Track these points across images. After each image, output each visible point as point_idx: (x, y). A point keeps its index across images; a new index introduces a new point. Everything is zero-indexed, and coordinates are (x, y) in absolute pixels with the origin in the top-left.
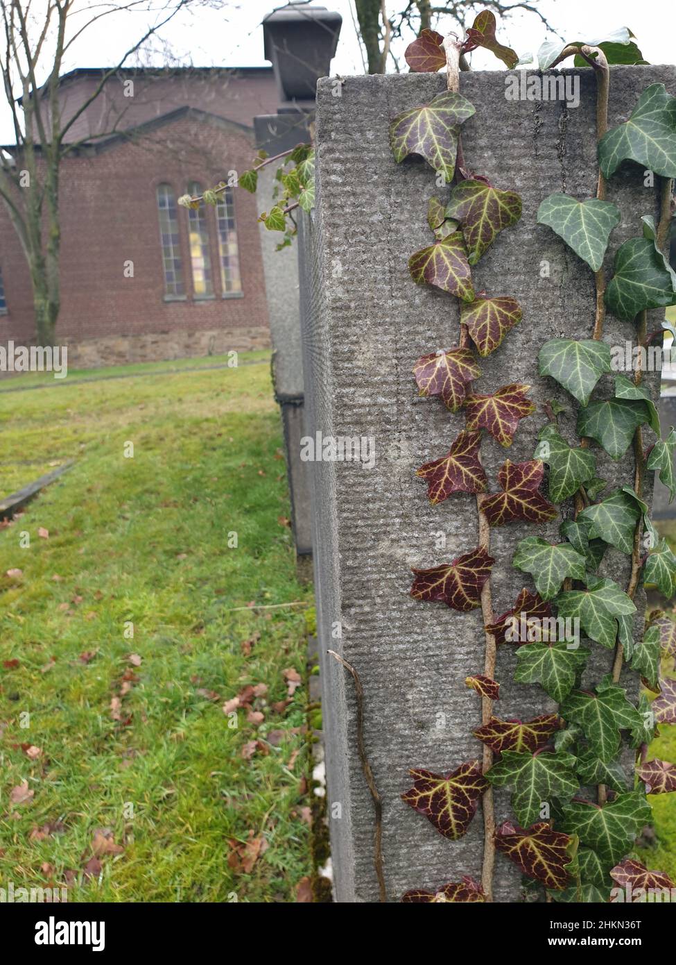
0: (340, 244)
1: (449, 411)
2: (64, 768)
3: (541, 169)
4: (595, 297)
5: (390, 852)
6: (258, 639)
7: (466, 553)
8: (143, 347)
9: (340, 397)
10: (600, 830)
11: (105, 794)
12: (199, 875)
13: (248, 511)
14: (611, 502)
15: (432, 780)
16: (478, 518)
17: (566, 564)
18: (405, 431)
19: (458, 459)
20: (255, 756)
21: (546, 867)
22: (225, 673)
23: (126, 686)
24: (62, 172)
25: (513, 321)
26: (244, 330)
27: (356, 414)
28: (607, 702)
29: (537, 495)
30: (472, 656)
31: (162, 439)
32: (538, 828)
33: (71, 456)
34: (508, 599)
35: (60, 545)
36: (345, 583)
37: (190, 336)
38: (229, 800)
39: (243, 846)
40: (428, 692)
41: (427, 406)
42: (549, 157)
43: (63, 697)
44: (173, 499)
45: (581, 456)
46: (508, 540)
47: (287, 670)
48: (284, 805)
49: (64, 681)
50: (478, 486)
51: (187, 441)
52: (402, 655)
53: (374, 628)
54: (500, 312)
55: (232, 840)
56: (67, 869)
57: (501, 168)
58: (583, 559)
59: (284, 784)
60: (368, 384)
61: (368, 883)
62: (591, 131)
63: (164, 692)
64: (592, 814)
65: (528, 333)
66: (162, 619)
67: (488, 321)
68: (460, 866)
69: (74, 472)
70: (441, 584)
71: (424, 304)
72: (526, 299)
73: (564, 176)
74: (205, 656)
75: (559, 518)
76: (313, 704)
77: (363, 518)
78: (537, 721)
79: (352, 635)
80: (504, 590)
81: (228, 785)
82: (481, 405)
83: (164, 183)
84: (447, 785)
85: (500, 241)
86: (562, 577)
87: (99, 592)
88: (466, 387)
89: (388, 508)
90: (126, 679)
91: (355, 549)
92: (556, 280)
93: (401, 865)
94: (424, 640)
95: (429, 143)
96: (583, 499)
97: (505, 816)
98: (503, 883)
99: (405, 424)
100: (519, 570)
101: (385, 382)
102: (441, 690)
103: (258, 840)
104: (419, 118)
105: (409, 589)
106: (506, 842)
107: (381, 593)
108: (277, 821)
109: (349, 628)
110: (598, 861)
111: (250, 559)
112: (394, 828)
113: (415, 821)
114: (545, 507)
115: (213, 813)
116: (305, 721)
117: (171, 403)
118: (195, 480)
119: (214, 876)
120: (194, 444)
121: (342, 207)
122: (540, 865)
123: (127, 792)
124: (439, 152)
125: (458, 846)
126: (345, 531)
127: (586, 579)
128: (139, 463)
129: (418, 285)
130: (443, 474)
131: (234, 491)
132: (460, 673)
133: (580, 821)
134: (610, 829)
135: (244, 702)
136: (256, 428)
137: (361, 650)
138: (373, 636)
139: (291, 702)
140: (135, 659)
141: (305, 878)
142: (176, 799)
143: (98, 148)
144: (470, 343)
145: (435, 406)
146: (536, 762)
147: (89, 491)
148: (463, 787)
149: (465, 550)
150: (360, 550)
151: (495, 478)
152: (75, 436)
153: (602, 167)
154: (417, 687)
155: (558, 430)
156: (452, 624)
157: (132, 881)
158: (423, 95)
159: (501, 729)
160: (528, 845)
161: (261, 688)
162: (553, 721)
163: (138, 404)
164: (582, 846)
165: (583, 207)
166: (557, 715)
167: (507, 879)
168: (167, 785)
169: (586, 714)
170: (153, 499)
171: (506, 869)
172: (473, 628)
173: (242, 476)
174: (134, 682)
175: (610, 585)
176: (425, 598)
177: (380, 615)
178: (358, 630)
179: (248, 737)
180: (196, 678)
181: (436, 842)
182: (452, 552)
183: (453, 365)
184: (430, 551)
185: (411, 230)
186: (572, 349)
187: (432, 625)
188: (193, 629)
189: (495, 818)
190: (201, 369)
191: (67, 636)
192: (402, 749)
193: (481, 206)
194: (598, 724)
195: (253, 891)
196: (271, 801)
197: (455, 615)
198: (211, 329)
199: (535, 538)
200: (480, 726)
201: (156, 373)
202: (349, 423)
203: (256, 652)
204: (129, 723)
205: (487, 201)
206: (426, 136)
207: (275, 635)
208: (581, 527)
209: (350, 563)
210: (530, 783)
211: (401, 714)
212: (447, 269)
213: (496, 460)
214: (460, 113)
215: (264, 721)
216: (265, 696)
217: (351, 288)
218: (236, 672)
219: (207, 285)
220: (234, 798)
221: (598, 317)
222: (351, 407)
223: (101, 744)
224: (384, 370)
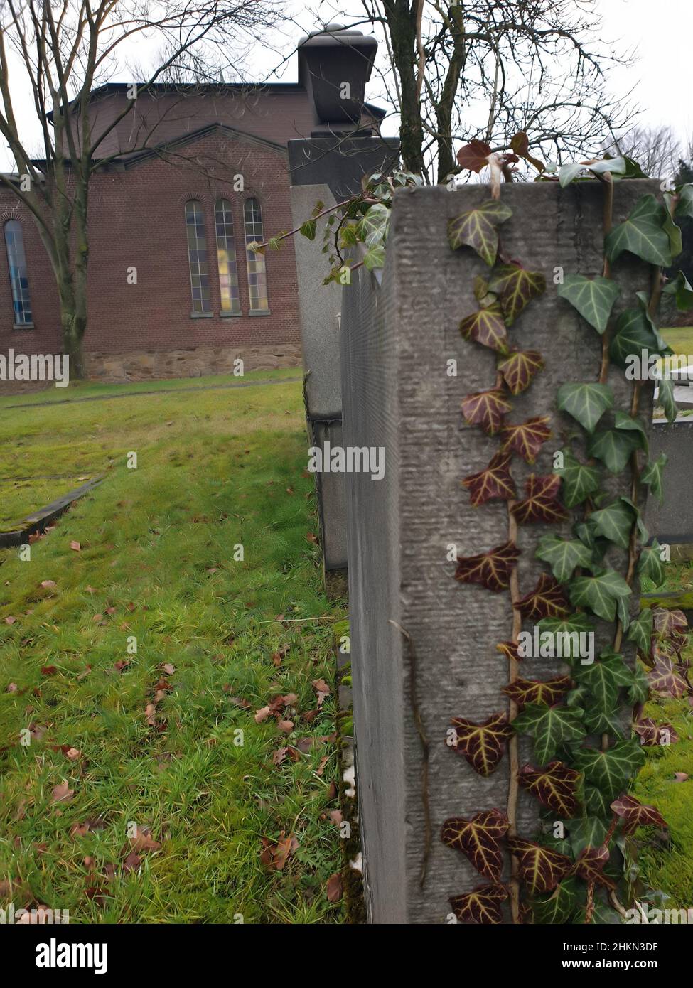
0: (407, 310)
1: (487, 436)
2: (102, 769)
3: (562, 254)
4: (602, 350)
5: (434, 786)
6: (288, 651)
7: (499, 546)
8: (169, 363)
9: (404, 424)
10: (603, 770)
11: (143, 794)
12: (234, 870)
13: (276, 528)
14: (613, 508)
15: (469, 727)
16: (508, 519)
17: (576, 556)
18: (453, 450)
19: (495, 473)
20: (285, 762)
21: (559, 799)
22: (256, 683)
23: (160, 694)
24: (91, 187)
25: (538, 368)
26: (271, 348)
27: (416, 437)
28: (609, 666)
29: (555, 501)
30: (501, 628)
31: (190, 456)
32: (553, 766)
33: (100, 471)
34: (531, 583)
35: (92, 558)
36: (404, 567)
37: (217, 353)
38: (261, 802)
39: (276, 845)
40: (467, 656)
41: (471, 432)
42: (567, 246)
43: (99, 703)
44: (202, 515)
45: (590, 472)
46: (531, 537)
47: (316, 681)
48: (314, 808)
49: (99, 688)
50: (509, 494)
51: (215, 458)
52: (447, 626)
53: (425, 604)
54: (528, 363)
55: (265, 839)
56: (107, 863)
57: (531, 254)
58: (590, 553)
59: (314, 788)
60: (426, 415)
61: (416, 811)
62: (600, 226)
63: (197, 699)
64: (596, 758)
65: (550, 378)
66: (195, 630)
67: (518, 369)
68: (490, 800)
69: (104, 487)
70: (479, 569)
71: (470, 354)
72: (548, 351)
73: (579, 260)
74: (236, 666)
75: (572, 520)
76: (342, 712)
77: (419, 517)
78: (553, 681)
79: (408, 608)
80: (527, 576)
81: (260, 788)
82: (512, 432)
83: (193, 200)
84: (481, 731)
85: (529, 308)
86: (573, 565)
87: (132, 604)
88: (501, 418)
89: (439, 510)
90: (160, 687)
91: (412, 542)
92: (571, 337)
93: (443, 797)
94: (464, 614)
95: (477, 237)
96: (591, 506)
97: (527, 760)
98: (525, 815)
99: (454, 445)
100: (540, 560)
101: (439, 413)
102: (478, 654)
103: (289, 840)
104: (470, 219)
105: (454, 574)
106: (527, 779)
107: (432, 575)
108: (308, 821)
109: (406, 602)
110: (600, 796)
111: (279, 574)
112: (437, 767)
113: (455, 762)
114: (561, 511)
115: (246, 813)
116: (334, 729)
117: (199, 420)
118: (225, 496)
119: (248, 871)
120: (222, 460)
121: (410, 282)
122: (554, 797)
123: (164, 792)
124: (485, 244)
125: (488, 784)
126: (406, 526)
127: (593, 568)
128: (168, 479)
129: (466, 341)
130: (482, 484)
131: (263, 508)
132: (493, 641)
133: (587, 763)
134: (610, 769)
135: (275, 711)
136: (283, 446)
137: (415, 620)
138: (424, 610)
139: (320, 711)
140: (169, 668)
141: (335, 875)
142: (210, 800)
143: (127, 163)
144: (505, 384)
145: (477, 432)
146: (552, 714)
147: (119, 505)
148: (493, 733)
149: (498, 543)
150: (416, 542)
151: (522, 488)
152: (105, 452)
153: (607, 254)
154: (458, 651)
155: (572, 451)
156: (487, 601)
157: (169, 875)
158: (473, 200)
159: (525, 687)
160: (545, 781)
161: (291, 698)
162: (567, 681)
163: (166, 420)
164: (588, 783)
165: (592, 283)
166: (569, 677)
167: (527, 812)
168: (201, 787)
169: (593, 676)
170: (182, 515)
171: (527, 803)
172: (503, 605)
173: (271, 493)
174: (169, 690)
175: (611, 573)
176: (467, 581)
177: (430, 593)
178: (413, 605)
179: (279, 744)
180: (228, 687)
181: (471, 779)
182: (488, 545)
183: (492, 401)
184: (470, 544)
185: (461, 300)
186: (583, 390)
187: (471, 602)
188: (225, 640)
189: (519, 762)
190: (227, 387)
191: (100, 645)
192: (446, 702)
193: (515, 283)
194: (601, 684)
195: (285, 885)
196: (301, 805)
197: (489, 594)
198: (237, 346)
199: (553, 535)
200: (508, 685)
201: (184, 390)
202: (410, 444)
203: (286, 663)
204: (164, 728)
205: (519, 280)
206: (475, 232)
207: (305, 648)
208: (589, 527)
209: (408, 552)
210: (546, 730)
211: (446, 673)
212: (488, 330)
213: (523, 474)
214: (502, 215)
215: (294, 728)
216: (294, 705)
217: (415, 342)
218: (267, 682)
219: (234, 302)
220: (266, 800)
221: (603, 366)
222: (411, 432)
223: (137, 748)
224: (438, 404)
